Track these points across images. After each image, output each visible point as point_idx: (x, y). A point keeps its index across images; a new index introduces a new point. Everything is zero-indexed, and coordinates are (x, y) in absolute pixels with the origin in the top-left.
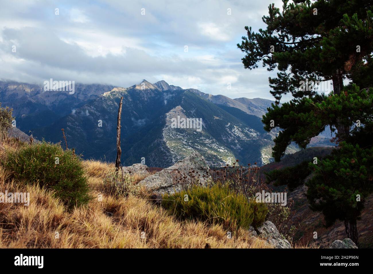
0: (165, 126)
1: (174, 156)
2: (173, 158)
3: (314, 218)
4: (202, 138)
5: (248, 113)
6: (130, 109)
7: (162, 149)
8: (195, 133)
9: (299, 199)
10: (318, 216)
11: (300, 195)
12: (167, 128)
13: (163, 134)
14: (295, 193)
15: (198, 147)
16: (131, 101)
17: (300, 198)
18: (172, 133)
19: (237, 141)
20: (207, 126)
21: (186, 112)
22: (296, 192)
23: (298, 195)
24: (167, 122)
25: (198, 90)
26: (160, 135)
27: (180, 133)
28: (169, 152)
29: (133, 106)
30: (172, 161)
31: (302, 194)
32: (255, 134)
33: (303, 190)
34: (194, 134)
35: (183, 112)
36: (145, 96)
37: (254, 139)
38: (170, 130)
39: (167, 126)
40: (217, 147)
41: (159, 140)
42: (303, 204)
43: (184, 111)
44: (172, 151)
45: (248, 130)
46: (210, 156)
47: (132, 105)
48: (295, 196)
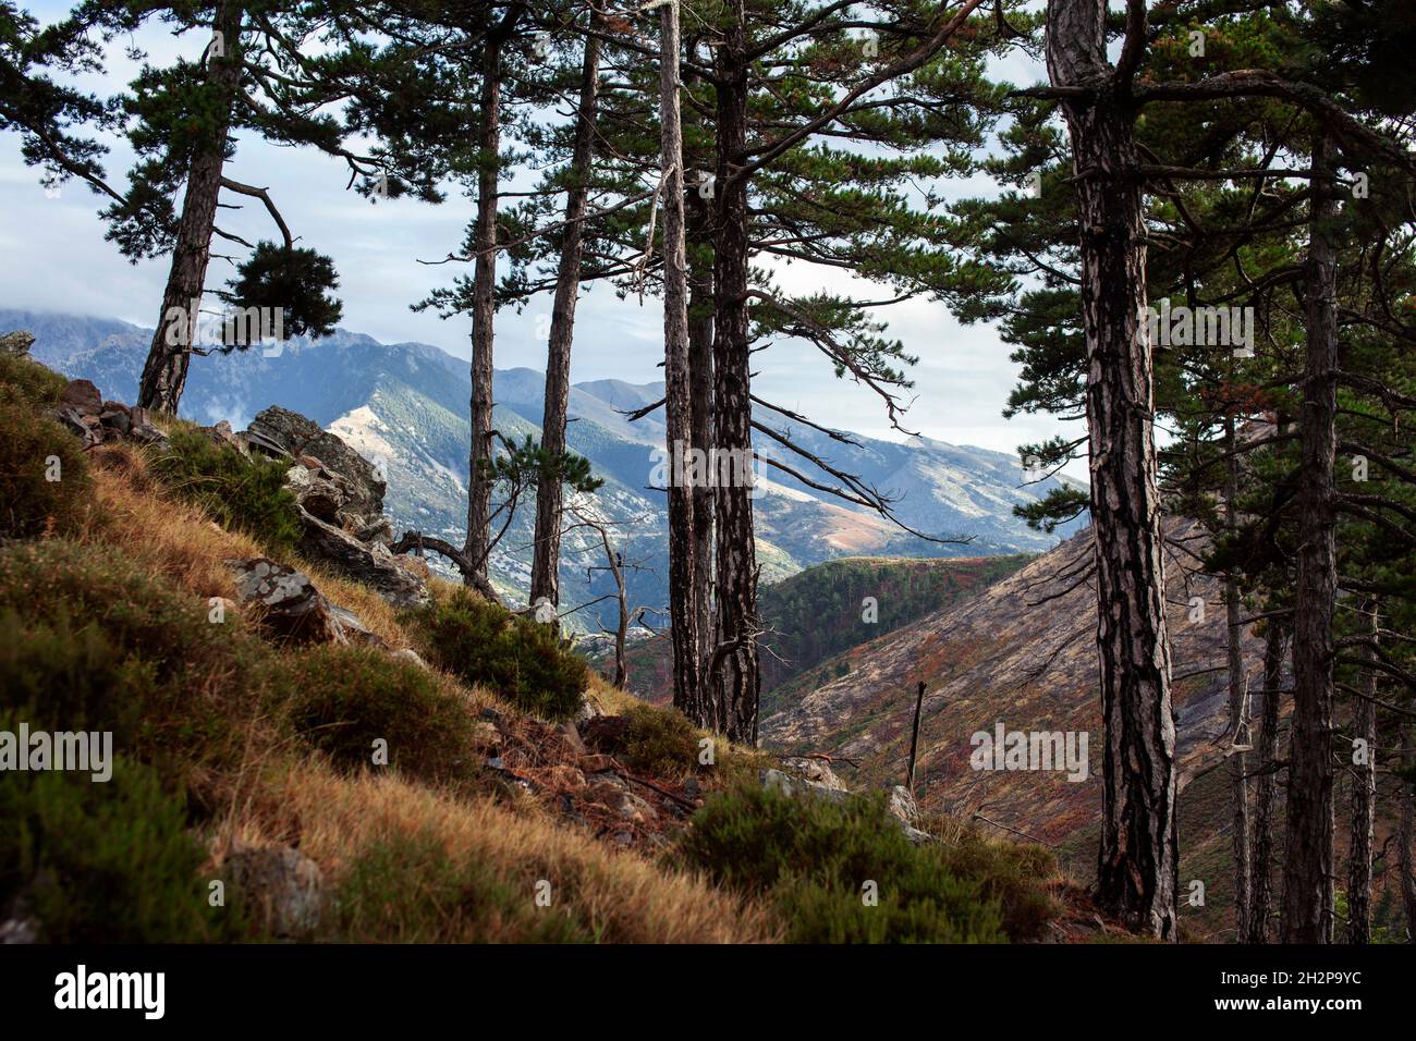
4: (451, 531)
5: (625, 438)
8: (423, 510)
9: (787, 745)
11: (792, 728)
14: (773, 723)
15: (436, 562)
17: (791, 739)
19: (582, 541)
21: (389, 433)
22: (778, 720)
23: (783, 728)
25: (438, 350)
31: (799, 727)
32: (652, 517)
33: (801, 711)
34: (419, 514)
35: (380, 432)
36: (233, 370)
37: (647, 535)
40: (507, 563)
43: (384, 428)
45: (625, 502)
48: (775, 732)
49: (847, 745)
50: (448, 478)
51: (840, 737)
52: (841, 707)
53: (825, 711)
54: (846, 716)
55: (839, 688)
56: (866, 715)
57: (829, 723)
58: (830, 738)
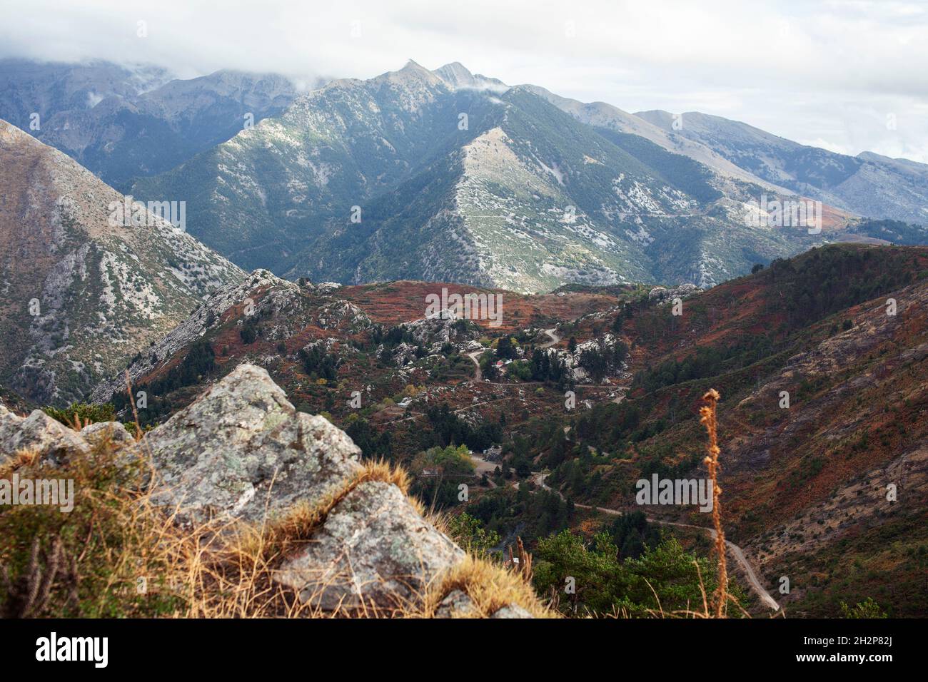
0: (462, 179)
1: (482, 253)
2: (480, 259)
3: (848, 426)
4: (554, 210)
5: (669, 150)
6: (374, 134)
7: (455, 236)
8: (536, 197)
9: (810, 376)
10: (860, 421)
11: (812, 365)
12: (467, 183)
13: (457, 197)
14: (797, 360)
15: (544, 231)
16: (378, 113)
17: (812, 373)
18: (479, 196)
19: (639, 219)
20: (567, 179)
21: (514, 145)
22: (801, 358)
23: (806, 365)
24: (465, 167)
25: (544, 90)
26: (449, 201)
27: (500, 196)
28: (470, 243)
29: (382, 125)
30: (477, 266)
31: (818, 364)
32: (686, 203)
33: (819, 353)
34: (534, 199)
35: (508, 144)
36: (412, 103)
37: (682, 216)
38: (474, 188)
39: (467, 179)
40: (590, 233)
41: (447, 212)
42: (821, 389)
43: (511, 141)
44: (479, 240)
45: (668, 193)
46: (573, 256)
47: (379, 124)
48: (800, 367)
49: (855, 379)
50: (552, 175)
51: (848, 373)
52: (849, 352)
53: (836, 354)
54: (851, 359)
55: (845, 339)
56: (867, 359)
57: (839, 362)
58: (841, 374)
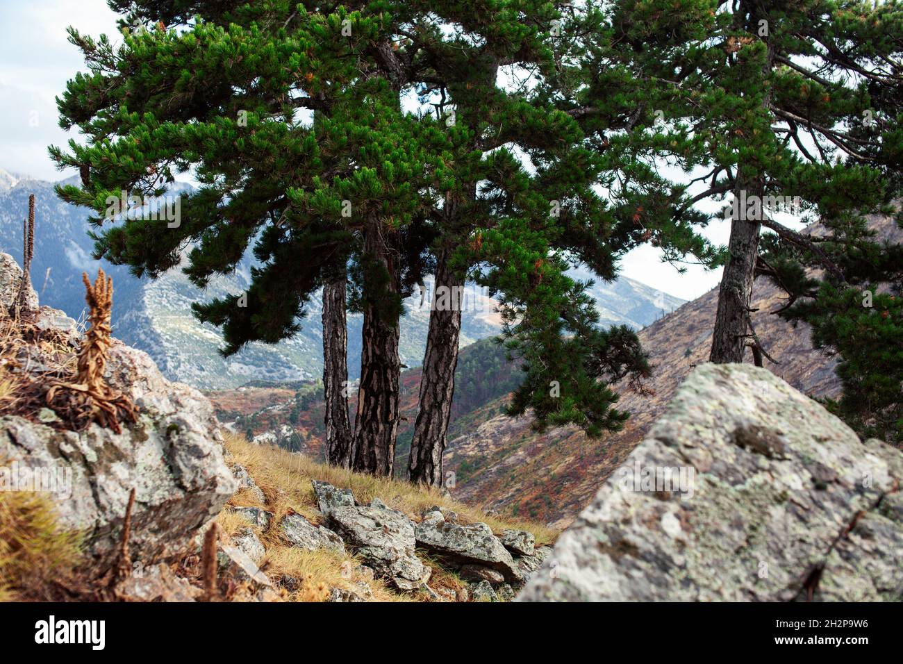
1: (170, 353)
2: (169, 359)
3: (501, 501)
6: (62, 236)
7: (142, 337)
9: (468, 457)
10: (512, 496)
11: (471, 446)
12: (155, 284)
13: (145, 299)
14: (459, 442)
16: (66, 216)
17: (471, 453)
18: (167, 297)
22: (462, 441)
23: (466, 446)
26: (138, 302)
27: (188, 297)
28: (158, 343)
29: (70, 227)
30: (166, 366)
31: (477, 445)
33: (477, 435)
38: (162, 289)
41: (135, 312)
42: (479, 468)
44: (167, 340)
46: (261, 355)
47: (68, 226)
48: (461, 448)
49: (509, 457)
51: (503, 453)
52: (503, 433)
53: (493, 436)
54: (506, 439)
55: (501, 421)
56: (520, 439)
57: (496, 444)
58: (497, 453)
